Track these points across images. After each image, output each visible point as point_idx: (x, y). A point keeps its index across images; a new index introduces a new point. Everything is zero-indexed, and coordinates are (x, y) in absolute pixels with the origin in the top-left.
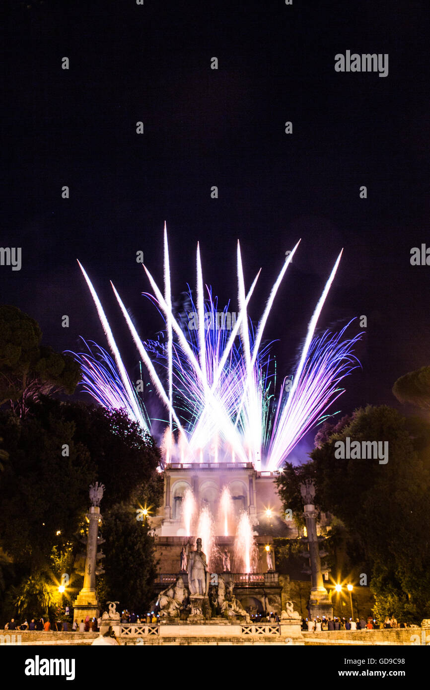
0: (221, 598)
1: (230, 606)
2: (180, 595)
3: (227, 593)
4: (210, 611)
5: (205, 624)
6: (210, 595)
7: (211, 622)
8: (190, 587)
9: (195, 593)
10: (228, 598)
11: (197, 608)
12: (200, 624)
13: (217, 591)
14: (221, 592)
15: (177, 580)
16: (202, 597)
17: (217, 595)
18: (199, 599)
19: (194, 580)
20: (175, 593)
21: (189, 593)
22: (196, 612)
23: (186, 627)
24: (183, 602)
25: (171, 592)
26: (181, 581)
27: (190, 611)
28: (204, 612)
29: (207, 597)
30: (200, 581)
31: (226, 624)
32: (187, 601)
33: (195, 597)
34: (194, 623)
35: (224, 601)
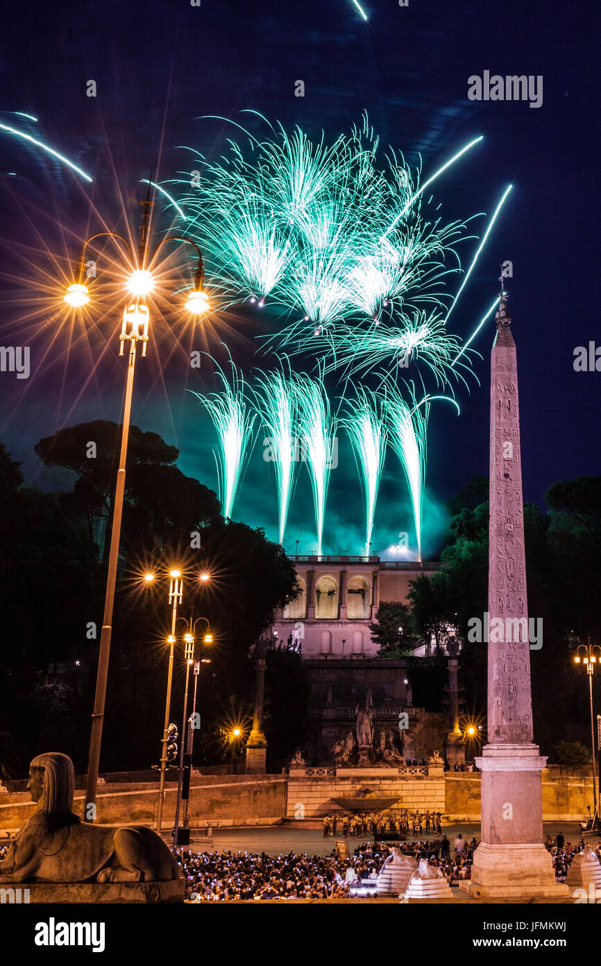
0: (383, 746)
1: (390, 754)
2: (350, 744)
3: (387, 743)
4: (374, 757)
5: (371, 767)
6: (374, 744)
7: (376, 766)
8: (358, 738)
9: (362, 743)
10: (388, 747)
11: (364, 755)
12: (368, 767)
13: (379, 741)
14: (383, 742)
15: (348, 733)
16: (368, 746)
17: (380, 745)
18: (366, 748)
19: (362, 734)
20: (346, 742)
21: (357, 742)
22: (364, 758)
23: (357, 770)
24: (353, 749)
25: (343, 742)
26: (351, 734)
27: (358, 757)
28: (370, 758)
29: (372, 746)
30: (367, 735)
31: (387, 767)
32: (356, 749)
33: (363, 746)
34: (362, 767)
35: (386, 749)
